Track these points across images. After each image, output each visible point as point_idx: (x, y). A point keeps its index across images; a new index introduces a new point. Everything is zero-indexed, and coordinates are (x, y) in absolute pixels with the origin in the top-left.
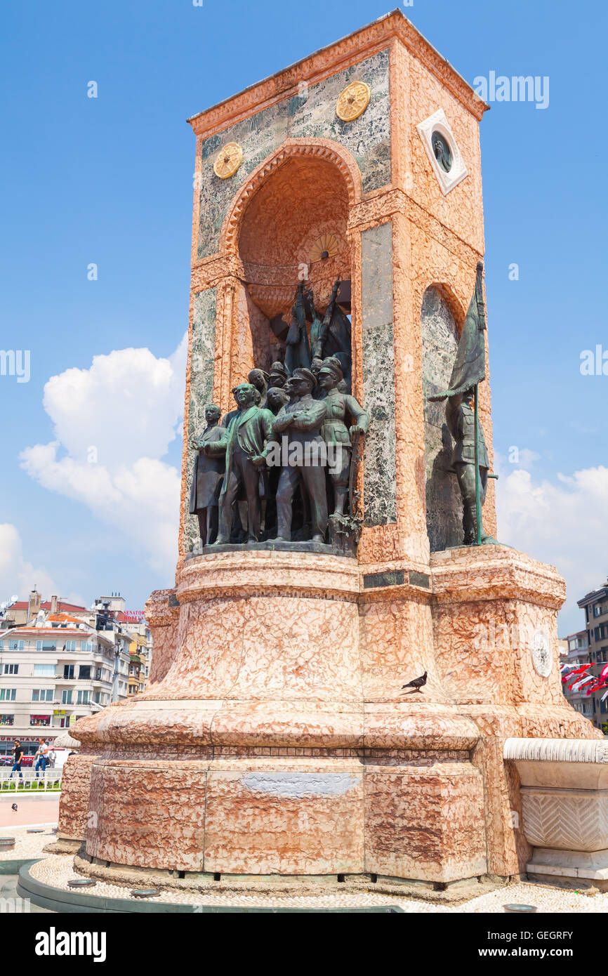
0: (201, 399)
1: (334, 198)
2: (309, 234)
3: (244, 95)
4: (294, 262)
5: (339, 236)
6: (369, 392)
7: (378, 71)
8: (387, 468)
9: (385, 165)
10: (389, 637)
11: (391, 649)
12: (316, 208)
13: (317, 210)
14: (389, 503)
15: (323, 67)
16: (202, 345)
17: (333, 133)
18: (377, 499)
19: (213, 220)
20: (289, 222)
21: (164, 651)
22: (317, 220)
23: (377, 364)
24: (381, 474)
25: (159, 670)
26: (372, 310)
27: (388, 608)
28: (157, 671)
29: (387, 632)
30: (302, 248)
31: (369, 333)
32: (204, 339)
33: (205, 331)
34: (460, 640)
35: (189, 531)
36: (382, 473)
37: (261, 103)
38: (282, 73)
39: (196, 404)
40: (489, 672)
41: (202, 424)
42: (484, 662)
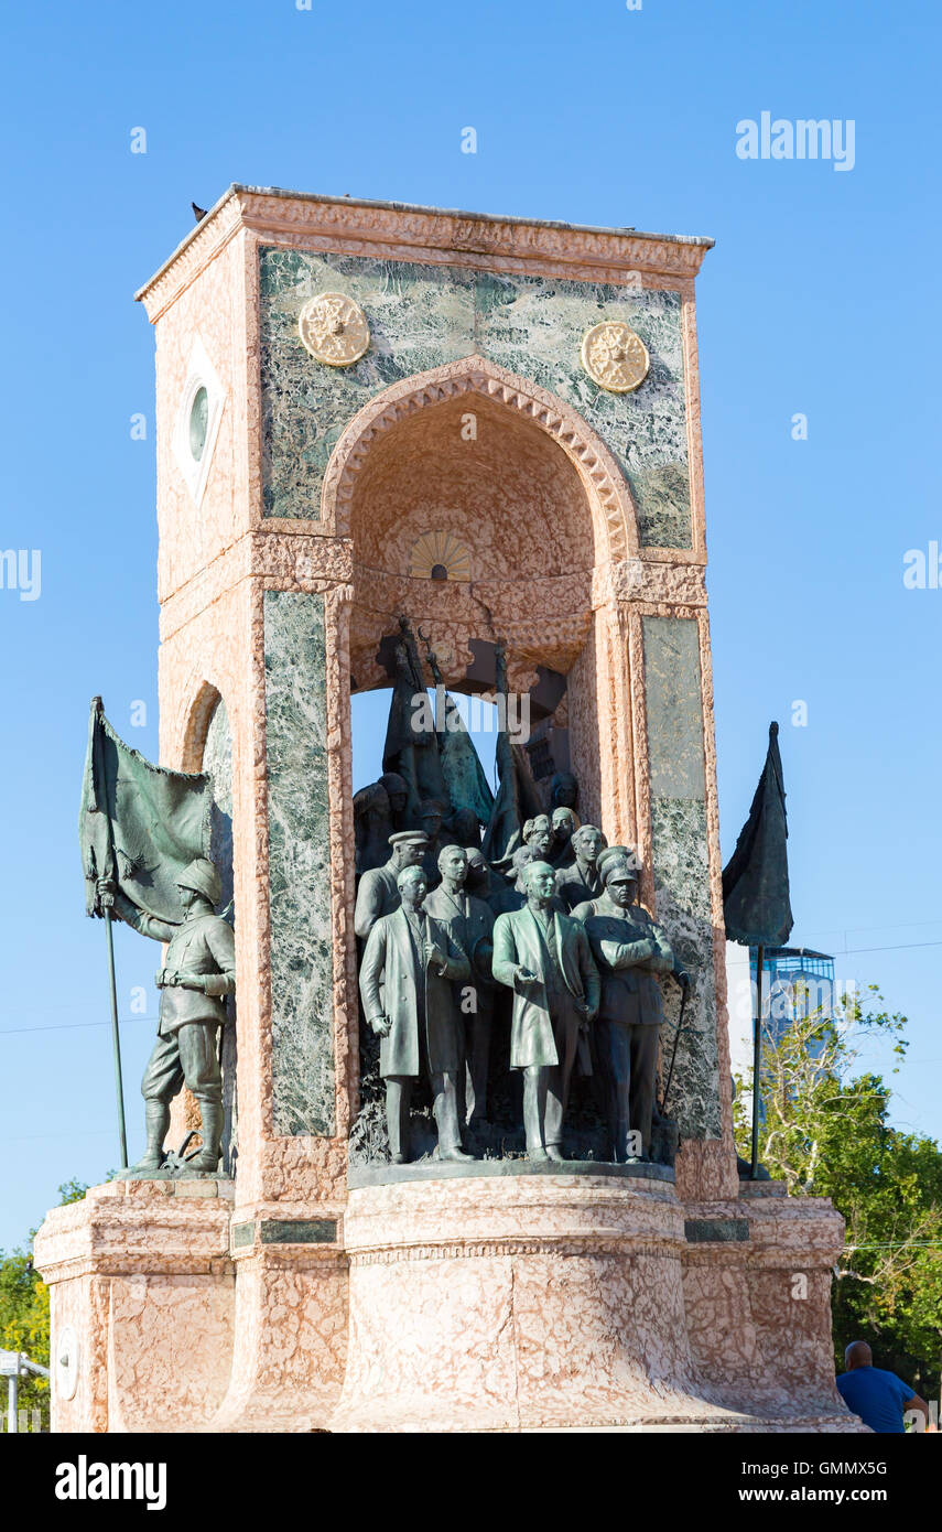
0: (300, 824)
1: (486, 479)
2: (410, 518)
3: (383, 212)
4: (380, 562)
5: (470, 547)
6: (666, 909)
7: (661, 326)
8: (703, 1047)
9: (680, 510)
10: (723, 1322)
11: (729, 1342)
12: (441, 476)
13: (441, 481)
14: (709, 1105)
15: (556, 257)
16: (295, 709)
17: (577, 398)
18: (687, 1095)
19: (302, 443)
20: (387, 482)
21: (145, 1327)
22: (432, 498)
23: (680, 865)
24: (692, 1055)
25: (140, 1367)
26: (668, 766)
27: (717, 1276)
28: (134, 1367)
29: (718, 1315)
30: (393, 537)
31: (663, 806)
32: (297, 697)
33: (298, 682)
34: (763, 1328)
35: (286, 1093)
36: (694, 1053)
37: (412, 246)
38: (476, 220)
39: (288, 832)
40: (818, 1377)
41: (306, 878)
42: (803, 1362)
